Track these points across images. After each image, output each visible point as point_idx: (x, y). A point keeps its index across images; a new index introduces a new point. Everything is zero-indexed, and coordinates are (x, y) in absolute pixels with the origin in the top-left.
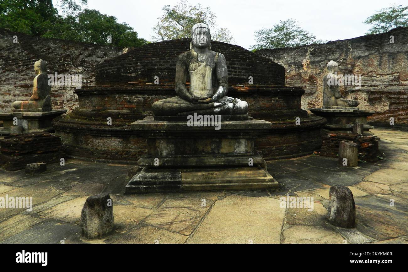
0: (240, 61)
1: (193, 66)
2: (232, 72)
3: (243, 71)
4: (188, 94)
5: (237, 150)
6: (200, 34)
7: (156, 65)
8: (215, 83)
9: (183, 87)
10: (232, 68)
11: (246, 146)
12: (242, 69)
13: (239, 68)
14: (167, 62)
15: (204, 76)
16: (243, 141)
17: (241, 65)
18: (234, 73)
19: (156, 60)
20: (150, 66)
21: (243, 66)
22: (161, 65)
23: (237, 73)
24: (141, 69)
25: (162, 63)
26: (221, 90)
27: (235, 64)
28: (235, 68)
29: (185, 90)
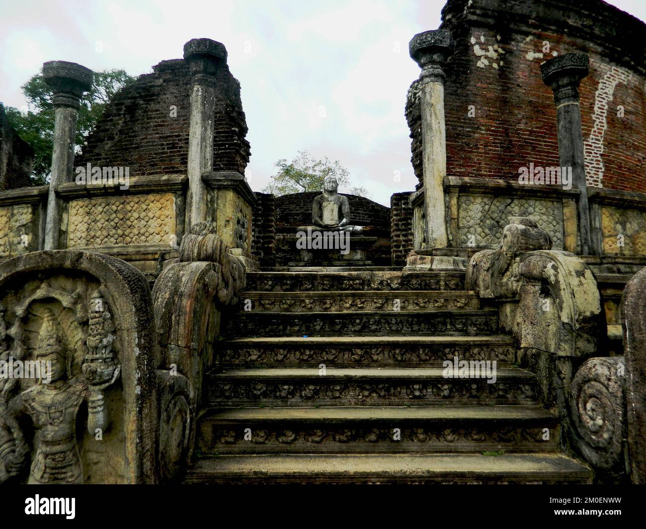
0: (363, 208)
1: (325, 204)
2: (357, 216)
3: (367, 216)
4: (321, 223)
5: (355, 257)
6: (330, 182)
7: (293, 210)
8: (341, 216)
9: (318, 219)
10: (357, 213)
11: (361, 255)
12: (366, 214)
13: (362, 214)
14: (302, 208)
15: (332, 211)
16: (359, 251)
17: (364, 211)
18: (358, 218)
19: (292, 206)
20: (287, 211)
21: (366, 212)
22: (296, 210)
23: (361, 218)
24: (279, 214)
25: (298, 208)
26: (344, 220)
27: (359, 210)
28: (359, 213)
29: (319, 220)
